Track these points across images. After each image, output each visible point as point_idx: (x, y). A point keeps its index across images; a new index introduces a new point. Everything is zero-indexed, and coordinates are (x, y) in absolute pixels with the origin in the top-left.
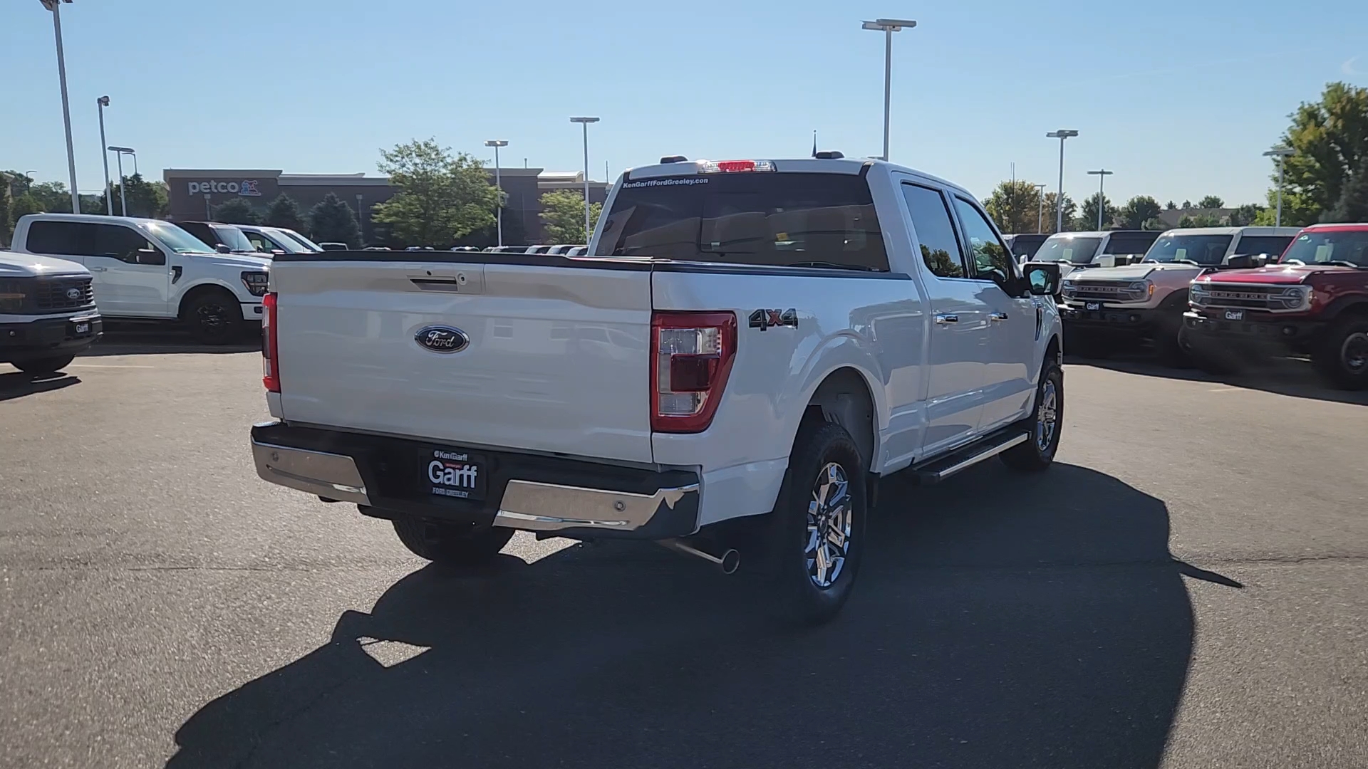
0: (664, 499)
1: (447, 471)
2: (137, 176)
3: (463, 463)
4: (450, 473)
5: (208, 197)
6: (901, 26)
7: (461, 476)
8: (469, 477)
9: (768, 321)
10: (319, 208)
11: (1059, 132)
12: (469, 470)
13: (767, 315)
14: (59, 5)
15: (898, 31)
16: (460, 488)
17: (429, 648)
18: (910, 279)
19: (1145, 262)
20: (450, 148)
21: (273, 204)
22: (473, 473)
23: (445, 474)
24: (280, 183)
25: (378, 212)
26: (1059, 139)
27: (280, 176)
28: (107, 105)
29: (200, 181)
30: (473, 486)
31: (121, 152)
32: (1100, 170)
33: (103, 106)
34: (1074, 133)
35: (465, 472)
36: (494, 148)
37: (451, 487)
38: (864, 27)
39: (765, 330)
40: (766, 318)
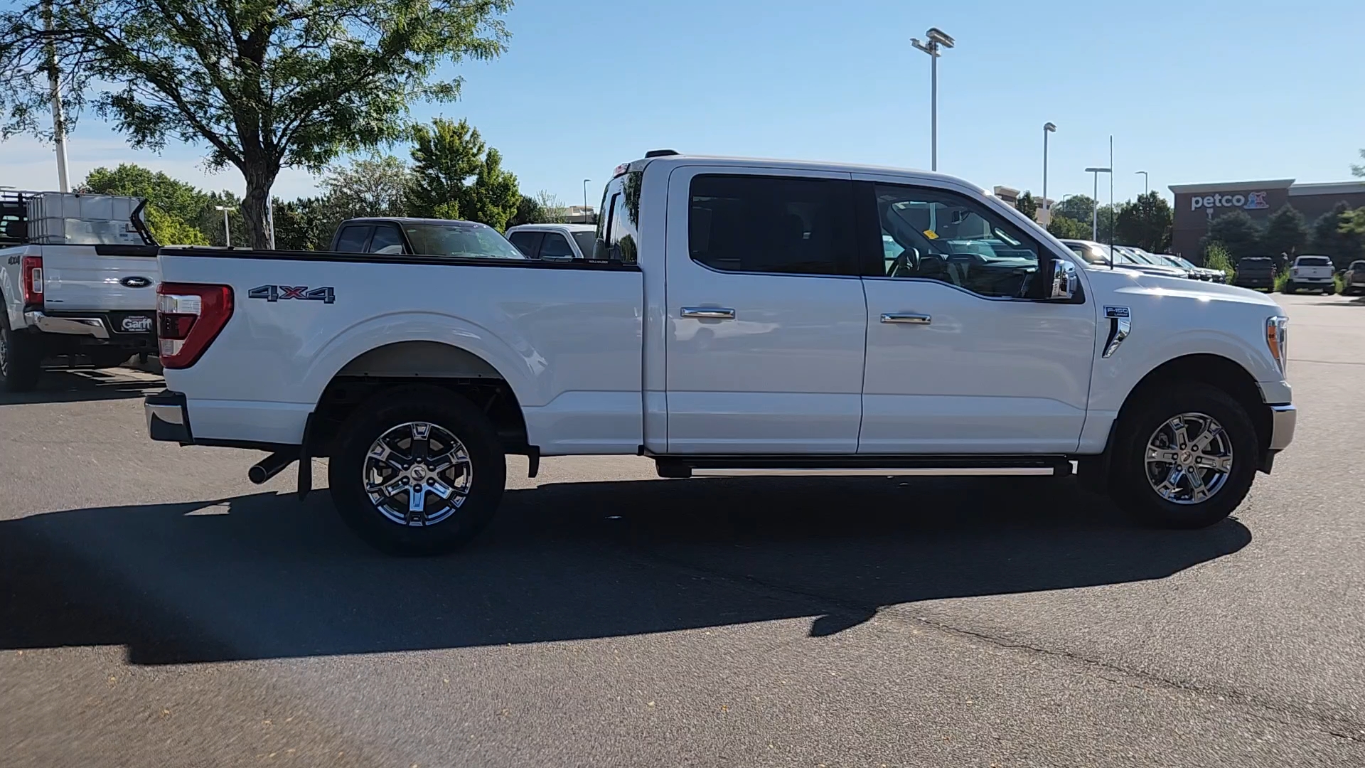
2: (1153, 195)
5: (1210, 211)
9: (280, 295)
10: (1326, 219)
13: (278, 288)
14: (938, 52)
21: (1274, 216)
24: (1291, 193)
25: (1347, 221)
27: (1292, 186)
28: (1053, 131)
31: (1098, 173)
33: (1049, 131)
39: (276, 301)
40: (278, 292)
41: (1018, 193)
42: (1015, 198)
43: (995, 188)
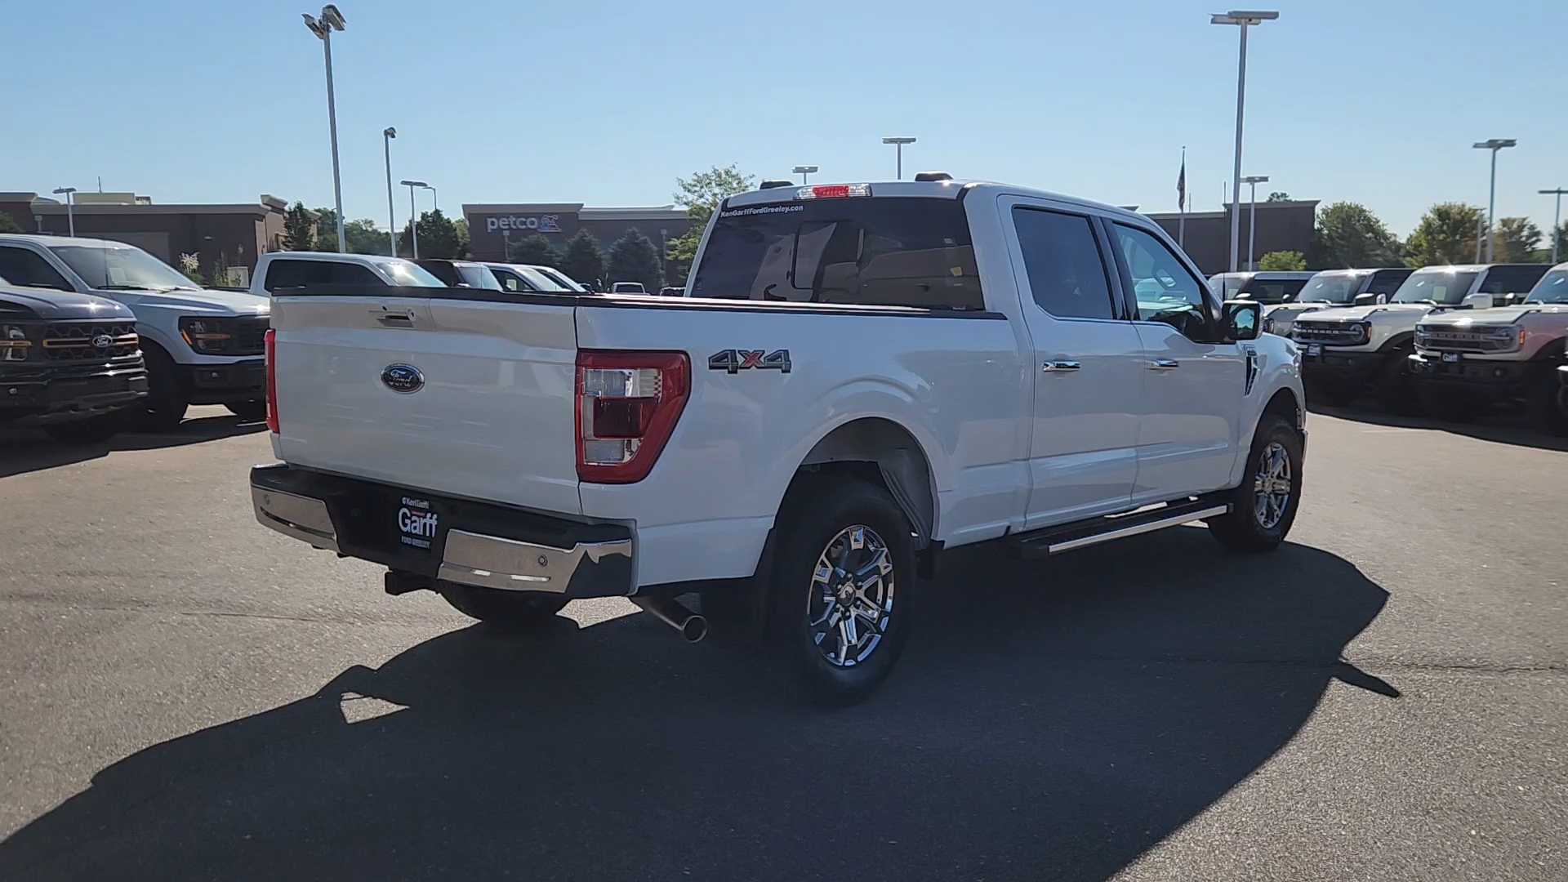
0: (586, 552)
1: (414, 518)
2: (437, 212)
3: (425, 511)
4: (415, 521)
5: (506, 233)
6: (1260, 18)
7: (425, 524)
8: (431, 525)
9: (740, 363)
10: (620, 245)
11: (1490, 141)
12: (431, 518)
13: (738, 355)
14: (330, 34)
15: (1257, 24)
16: (422, 537)
17: (407, 707)
18: (1006, 319)
19: (1527, 303)
20: (754, 175)
21: (571, 241)
22: (434, 523)
23: (412, 522)
24: (581, 218)
25: (673, 248)
26: (1491, 150)
27: (581, 210)
28: (393, 136)
29: (498, 216)
30: (433, 535)
31: (414, 187)
32: (1556, 189)
33: (390, 139)
34: (1510, 143)
35: (427, 521)
36: (802, 174)
37: (416, 536)
38: (1213, 21)
39: (736, 372)
40: (738, 360)
41: (286, 204)
42: (283, 210)
43: (262, 196)
